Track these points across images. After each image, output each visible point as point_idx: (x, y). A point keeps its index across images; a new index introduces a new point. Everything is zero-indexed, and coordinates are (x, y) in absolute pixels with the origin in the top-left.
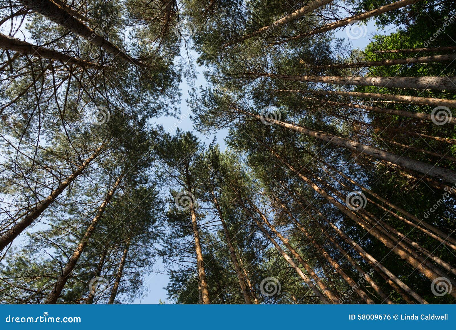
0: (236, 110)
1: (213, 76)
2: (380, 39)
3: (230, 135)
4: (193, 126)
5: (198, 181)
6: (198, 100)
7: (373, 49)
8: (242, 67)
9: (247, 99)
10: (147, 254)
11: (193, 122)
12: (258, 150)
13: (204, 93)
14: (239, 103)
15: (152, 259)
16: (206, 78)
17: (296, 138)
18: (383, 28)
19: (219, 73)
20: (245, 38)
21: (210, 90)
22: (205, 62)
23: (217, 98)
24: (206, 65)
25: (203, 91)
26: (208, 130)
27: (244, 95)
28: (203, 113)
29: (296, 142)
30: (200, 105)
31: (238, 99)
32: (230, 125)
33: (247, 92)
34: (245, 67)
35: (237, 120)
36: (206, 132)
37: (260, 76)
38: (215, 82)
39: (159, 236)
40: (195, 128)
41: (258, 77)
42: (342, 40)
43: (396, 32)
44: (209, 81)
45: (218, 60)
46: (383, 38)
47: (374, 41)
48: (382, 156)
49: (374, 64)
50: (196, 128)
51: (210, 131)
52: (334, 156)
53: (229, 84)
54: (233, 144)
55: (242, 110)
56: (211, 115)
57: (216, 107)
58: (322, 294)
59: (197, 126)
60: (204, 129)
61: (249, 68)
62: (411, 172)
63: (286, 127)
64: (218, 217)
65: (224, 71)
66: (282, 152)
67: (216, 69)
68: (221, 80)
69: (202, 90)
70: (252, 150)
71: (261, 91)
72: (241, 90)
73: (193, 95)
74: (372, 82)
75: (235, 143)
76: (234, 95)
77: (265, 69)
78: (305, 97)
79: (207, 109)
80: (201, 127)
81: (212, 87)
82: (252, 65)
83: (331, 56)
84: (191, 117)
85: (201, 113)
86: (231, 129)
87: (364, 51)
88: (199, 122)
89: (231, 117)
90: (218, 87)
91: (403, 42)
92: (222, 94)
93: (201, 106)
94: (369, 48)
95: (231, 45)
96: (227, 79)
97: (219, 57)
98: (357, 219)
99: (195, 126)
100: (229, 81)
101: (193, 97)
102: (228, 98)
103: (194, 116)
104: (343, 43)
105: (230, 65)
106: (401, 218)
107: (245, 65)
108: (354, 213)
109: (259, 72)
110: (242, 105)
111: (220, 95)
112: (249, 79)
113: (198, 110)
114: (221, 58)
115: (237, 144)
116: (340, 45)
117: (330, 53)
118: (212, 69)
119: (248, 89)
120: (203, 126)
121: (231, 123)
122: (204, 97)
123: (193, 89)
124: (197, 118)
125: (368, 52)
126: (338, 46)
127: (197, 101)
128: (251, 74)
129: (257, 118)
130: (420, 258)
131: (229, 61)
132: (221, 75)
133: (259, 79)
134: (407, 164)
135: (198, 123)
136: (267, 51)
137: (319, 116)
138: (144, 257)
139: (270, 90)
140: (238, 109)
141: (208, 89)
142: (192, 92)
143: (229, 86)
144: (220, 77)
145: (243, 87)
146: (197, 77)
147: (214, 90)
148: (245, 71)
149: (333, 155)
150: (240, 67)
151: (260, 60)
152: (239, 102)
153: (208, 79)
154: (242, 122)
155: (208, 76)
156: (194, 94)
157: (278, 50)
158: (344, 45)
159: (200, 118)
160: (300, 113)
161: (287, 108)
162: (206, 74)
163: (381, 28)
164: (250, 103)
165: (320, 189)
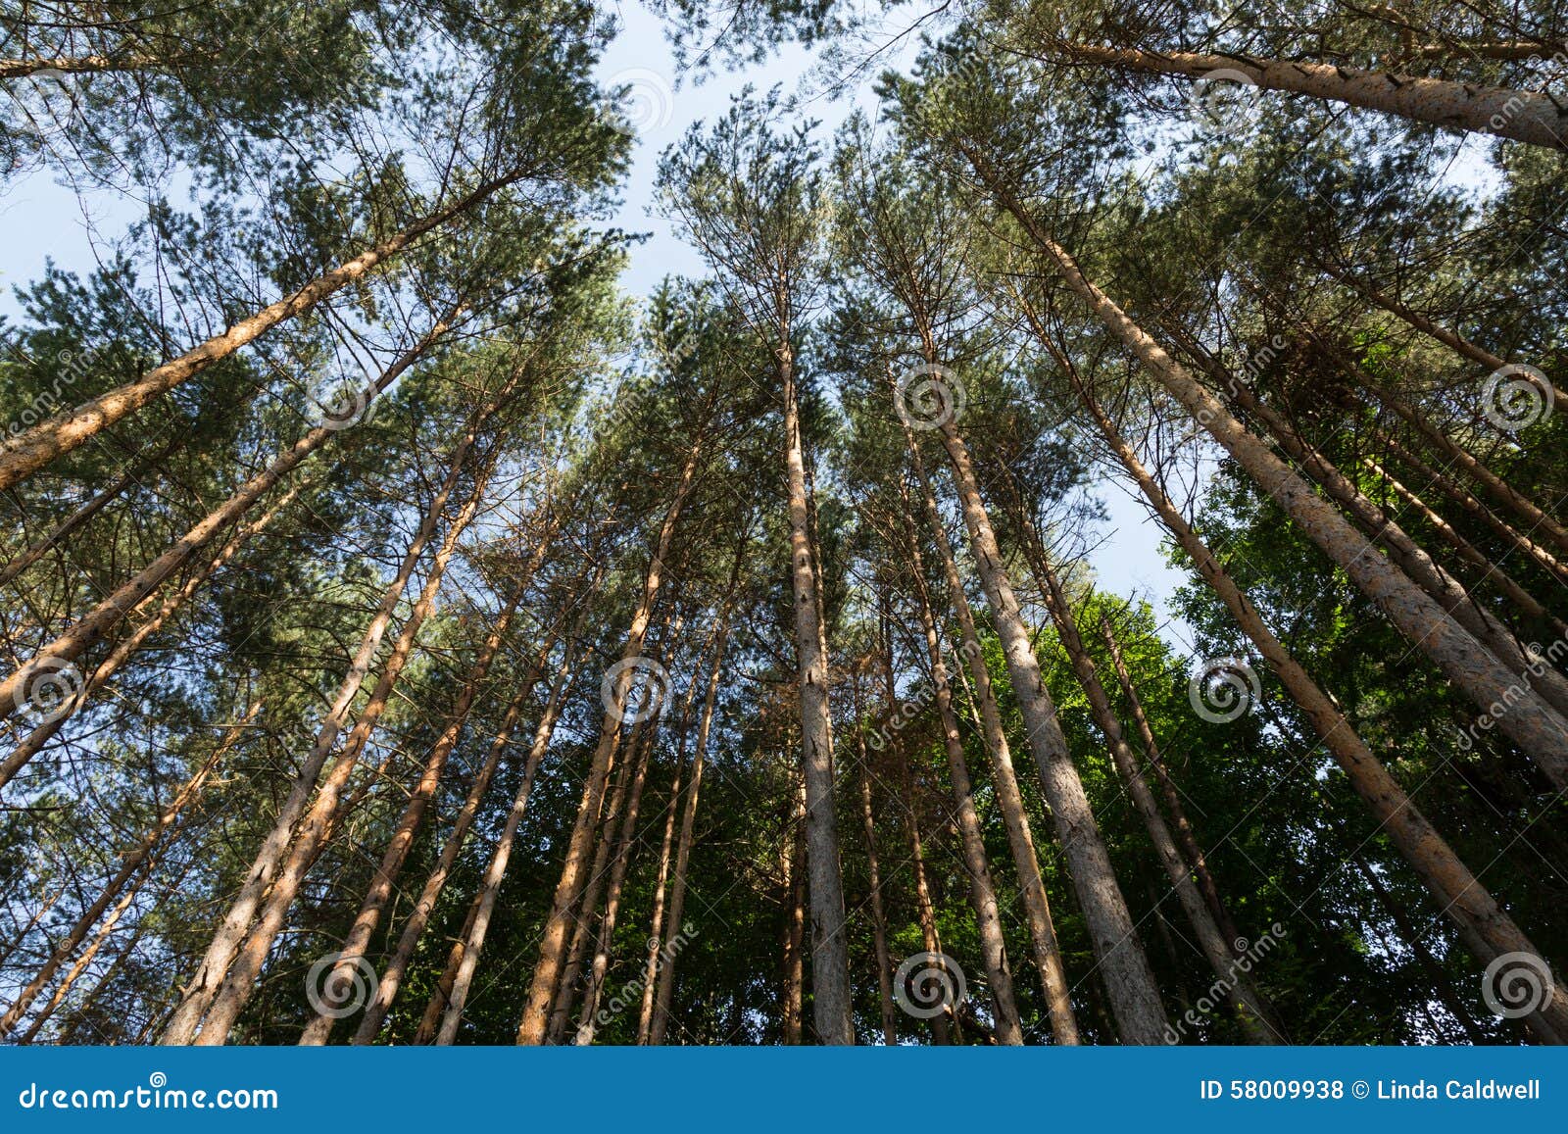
0: (780, 275)
1: (859, 148)
2: (1144, 621)
3: (690, 286)
4: (670, 147)
5: (478, 241)
6: (762, 131)
7: (1109, 613)
8: (922, 237)
9: (826, 296)
10: (134, 149)
11: (684, 140)
12: (683, 401)
13: (796, 140)
14: (804, 277)
15: (123, 177)
16: (845, 126)
17: (768, 505)
18: (1176, 615)
19: (876, 167)
20: (1016, 212)
21: (813, 157)
22: (894, 104)
23: (794, 192)
24: (885, 110)
25: (801, 136)
26: (676, 205)
27: (834, 282)
28: (725, 167)
29: (756, 510)
30: (751, 142)
31: (816, 267)
32: (723, 276)
33: (849, 289)
34: (925, 245)
35: (752, 291)
36: (668, 201)
37: (917, 311)
38: (842, 164)
39: (222, 173)
40: (667, 153)
41: (907, 302)
42: (1103, 517)
43: (1175, 655)
44: (837, 142)
45: (916, 147)
46: (1149, 628)
47: (1134, 607)
48: (815, 763)
49: (1067, 634)
50: (669, 158)
51: (677, 214)
52: (757, 636)
53: (853, 216)
54: (665, 313)
55: (788, 295)
56: (730, 197)
57: (763, 201)
58: (315, 781)
59: (674, 160)
60: (676, 189)
61: (927, 262)
62: (801, 862)
63: (787, 456)
64: (390, 358)
65: (887, 183)
66: (704, 480)
67: (884, 154)
68: (856, 186)
69: (801, 131)
70: (672, 383)
71: (871, 330)
72: (846, 266)
73: (772, 104)
74: (1014, 644)
75: (671, 318)
76: (821, 248)
77: (941, 317)
78: (906, 476)
79: (743, 173)
80: (676, 176)
81: (823, 163)
82: (939, 268)
83: (1048, 502)
84: (696, 126)
85: (725, 158)
86: (712, 285)
87: (1097, 592)
88: (694, 160)
89: (749, 265)
90: (830, 180)
91: (1153, 685)
92: (813, 207)
93: (747, 149)
94: (1109, 603)
95: (977, 169)
96: (864, 204)
97: (928, 148)
98: (597, 778)
99: (673, 153)
100: (861, 211)
101: (766, 107)
102: (807, 230)
103: (706, 134)
104: (1097, 522)
105: (912, 196)
106: (660, 894)
107: (931, 244)
108: (611, 764)
109: (926, 303)
110: (802, 288)
111: (806, 199)
112: (892, 275)
113: (732, 142)
114: (924, 157)
115: (671, 326)
116: (1087, 517)
117: (1056, 497)
118: (882, 137)
119: (859, 285)
120: (684, 181)
121: (731, 277)
122: (782, 144)
123: (794, 101)
124: (703, 149)
125: (1096, 604)
126: (1083, 512)
127: (757, 128)
128: (909, 277)
129: (780, 353)
130: (565, 991)
131: (924, 187)
132: (870, 179)
133: (903, 309)
134: (819, 836)
135: (685, 160)
136: (1000, 297)
137: (862, 542)
138: (119, 144)
139: (884, 355)
140: (783, 278)
141: (814, 149)
142: (783, 98)
143: (846, 220)
144: (864, 174)
145: (860, 269)
146: (838, 100)
147: (817, 173)
148: (912, 253)
149: (759, 631)
150: (918, 231)
151: (964, 285)
152: (810, 276)
153: (843, 134)
154: (749, 311)
155: (854, 130)
156: (777, 109)
157: (1015, 332)
158: (1091, 525)
159: (708, 160)
160: (850, 482)
161: (852, 438)
162: (855, 123)
163: (1174, 610)
164: (817, 311)
165: (639, 639)
